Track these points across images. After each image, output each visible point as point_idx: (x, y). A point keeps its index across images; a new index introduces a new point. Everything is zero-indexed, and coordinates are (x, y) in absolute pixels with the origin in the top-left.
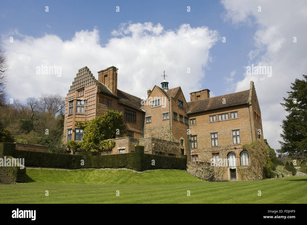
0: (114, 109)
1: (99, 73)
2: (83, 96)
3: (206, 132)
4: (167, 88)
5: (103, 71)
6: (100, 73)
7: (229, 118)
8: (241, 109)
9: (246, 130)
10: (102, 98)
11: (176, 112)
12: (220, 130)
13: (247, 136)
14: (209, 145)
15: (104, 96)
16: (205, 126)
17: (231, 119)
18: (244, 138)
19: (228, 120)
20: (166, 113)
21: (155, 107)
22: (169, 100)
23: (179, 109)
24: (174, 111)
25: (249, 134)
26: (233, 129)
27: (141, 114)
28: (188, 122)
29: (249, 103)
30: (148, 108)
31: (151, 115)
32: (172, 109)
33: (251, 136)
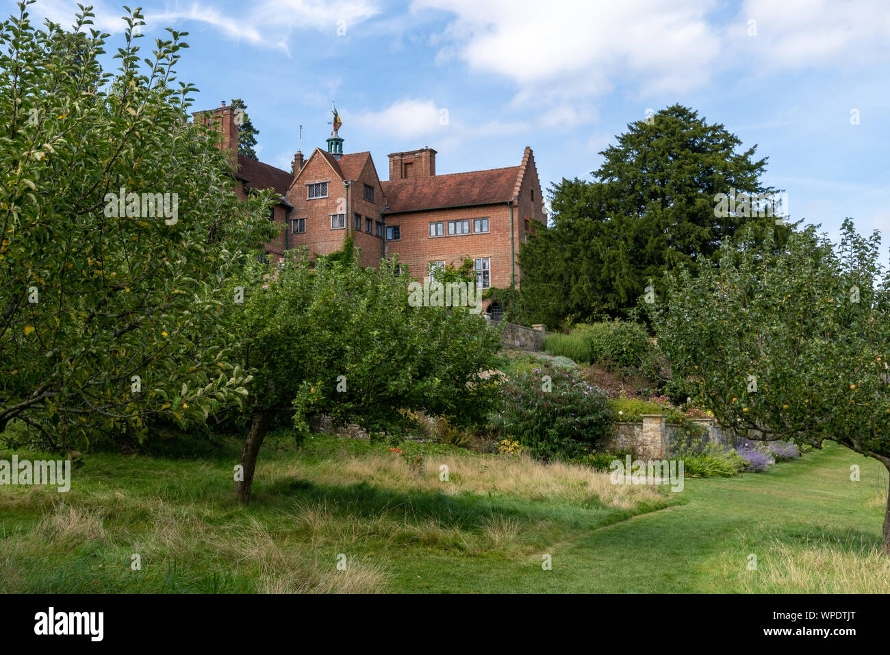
3: (421, 257)
4: (339, 152)
7: (469, 230)
8: (495, 214)
9: (503, 260)
11: (359, 213)
12: (450, 255)
13: (503, 272)
16: (419, 245)
17: (474, 233)
18: (496, 276)
19: (467, 235)
20: (340, 215)
21: (315, 198)
22: (347, 187)
23: (367, 206)
24: (356, 211)
25: (508, 270)
26: (477, 256)
27: (284, 212)
28: (384, 232)
29: (511, 203)
30: (298, 198)
31: (306, 216)
32: (352, 206)
33: (511, 273)
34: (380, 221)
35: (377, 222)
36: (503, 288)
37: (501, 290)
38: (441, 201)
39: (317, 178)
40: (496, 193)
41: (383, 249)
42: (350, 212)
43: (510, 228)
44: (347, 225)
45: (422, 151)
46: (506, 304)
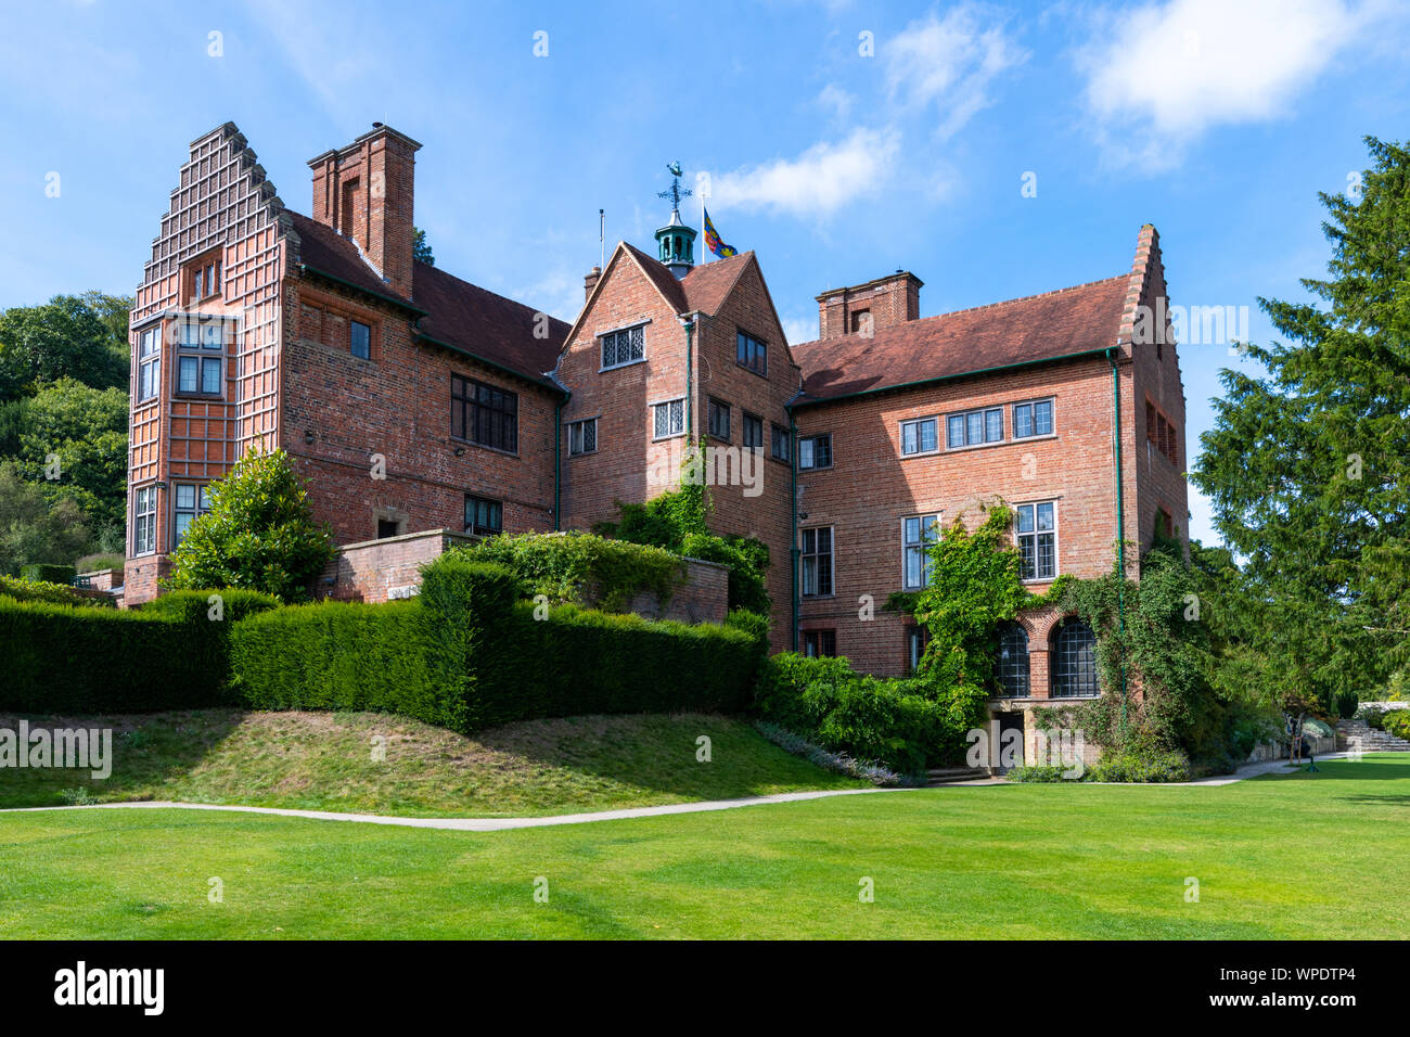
0: (391, 372)
1: (314, 168)
2: (220, 295)
3: (883, 507)
4: (683, 262)
5: (337, 157)
6: (323, 170)
7: (1002, 433)
8: (1071, 386)
9: (1092, 505)
10: (320, 309)
11: (723, 396)
12: (954, 499)
13: (1092, 534)
14: (894, 580)
15: (333, 297)
16: (877, 476)
17: (1014, 440)
18: (1074, 548)
19: (995, 447)
20: (672, 402)
21: (617, 366)
22: (690, 329)
23: (747, 383)
24: (712, 390)
25: (1106, 529)
26: (1021, 498)
27: (547, 407)
28: (794, 452)
29: (1116, 352)
30: (582, 371)
31: (598, 413)
32: (702, 376)
33: (1115, 537)
34: (785, 422)
35: (776, 427)
36: (1092, 577)
37: (1089, 583)
38: (930, 368)
39: (621, 315)
40: (1070, 337)
41: (793, 491)
42: (695, 393)
43: (1113, 419)
44: (690, 425)
45: (887, 280)
46: (1104, 619)
